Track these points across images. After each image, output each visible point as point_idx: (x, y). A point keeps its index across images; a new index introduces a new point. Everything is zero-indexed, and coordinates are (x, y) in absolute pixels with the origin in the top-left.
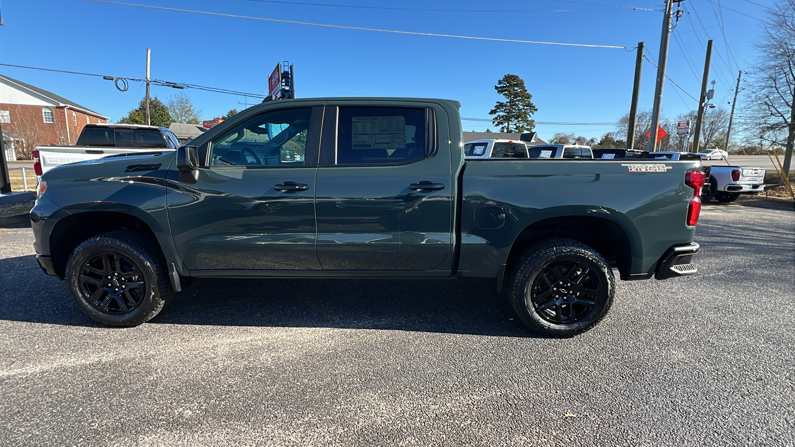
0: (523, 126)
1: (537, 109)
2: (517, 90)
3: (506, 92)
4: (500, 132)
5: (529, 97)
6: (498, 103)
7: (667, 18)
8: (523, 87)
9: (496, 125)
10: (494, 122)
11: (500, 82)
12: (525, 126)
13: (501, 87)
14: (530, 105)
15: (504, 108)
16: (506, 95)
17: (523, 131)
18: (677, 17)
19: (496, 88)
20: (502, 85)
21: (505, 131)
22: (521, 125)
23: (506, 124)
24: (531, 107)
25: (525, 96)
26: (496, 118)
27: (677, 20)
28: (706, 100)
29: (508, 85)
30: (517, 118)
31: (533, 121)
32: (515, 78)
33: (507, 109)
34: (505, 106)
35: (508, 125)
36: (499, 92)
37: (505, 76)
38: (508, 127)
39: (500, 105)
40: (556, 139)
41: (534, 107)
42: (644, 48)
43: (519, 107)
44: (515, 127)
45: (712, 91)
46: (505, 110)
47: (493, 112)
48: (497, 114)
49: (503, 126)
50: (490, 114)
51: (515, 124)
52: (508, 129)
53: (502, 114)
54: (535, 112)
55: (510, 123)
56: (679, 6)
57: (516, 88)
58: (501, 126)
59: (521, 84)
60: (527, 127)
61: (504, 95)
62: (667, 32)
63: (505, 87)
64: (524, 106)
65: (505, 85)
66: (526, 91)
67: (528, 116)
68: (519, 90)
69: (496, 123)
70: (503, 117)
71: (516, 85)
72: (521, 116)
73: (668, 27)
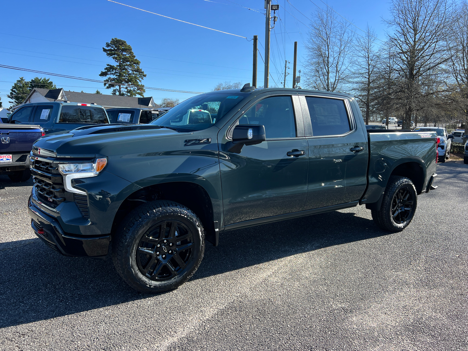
0: (134, 90)
1: (146, 75)
2: (125, 55)
3: (116, 56)
4: (111, 95)
5: (138, 63)
6: (108, 65)
7: (268, 20)
8: (131, 53)
9: (108, 88)
10: (105, 84)
11: (108, 45)
12: (136, 90)
13: (109, 50)
14: (138, 70)
15: (114, 71)
16: (116, 58)
17: (135, 95)
18: (274, 21)
19: (105, 50)
20: (110, 48)
21: (117, 93)
22: (132, 89)
23: (117, 87)
24: (140, 72)
25: (134, 61)
26: (107, 81)
27: (274, 24)
28: (296, 83)
29: (116, 48)
30: (127, 82)
31: (143, 86)
32: (123, 43)
33: (117, 72)
34: (116, 69)
35: (120, 88)
36: (108, 54)
37: (113, 39)
38: (120, 90)
39: (110, 68)
40: (164, 104)
41: (142, 73)
42: (258, 40)
43: (128, 72)
44: (126, 90)
45: (299, 77)
46: (115, 73)
47: (103, 74)
48: (108, 76)
49: (115, 88)
50: (100, 75)
51: (126, 88)
52: (120, 91)
53: (112, 77)
54: (144, 78)
55: (122, 86)
56: (274, 13)
57: (124, 53)
58: (112, 89)
59: (128, 50)
60: (138, 91)
61: (113, 58)
62: (269, 31)
63: (113, 50)
64: (133, 71)
65: (112, 49)
66: (134, 57)
67: (138, 81)
68: (127, 55)
69: (107, 85)
70: (114, 79)
71: (124, 50)
72: (131, 80)
73: (269, 27)
